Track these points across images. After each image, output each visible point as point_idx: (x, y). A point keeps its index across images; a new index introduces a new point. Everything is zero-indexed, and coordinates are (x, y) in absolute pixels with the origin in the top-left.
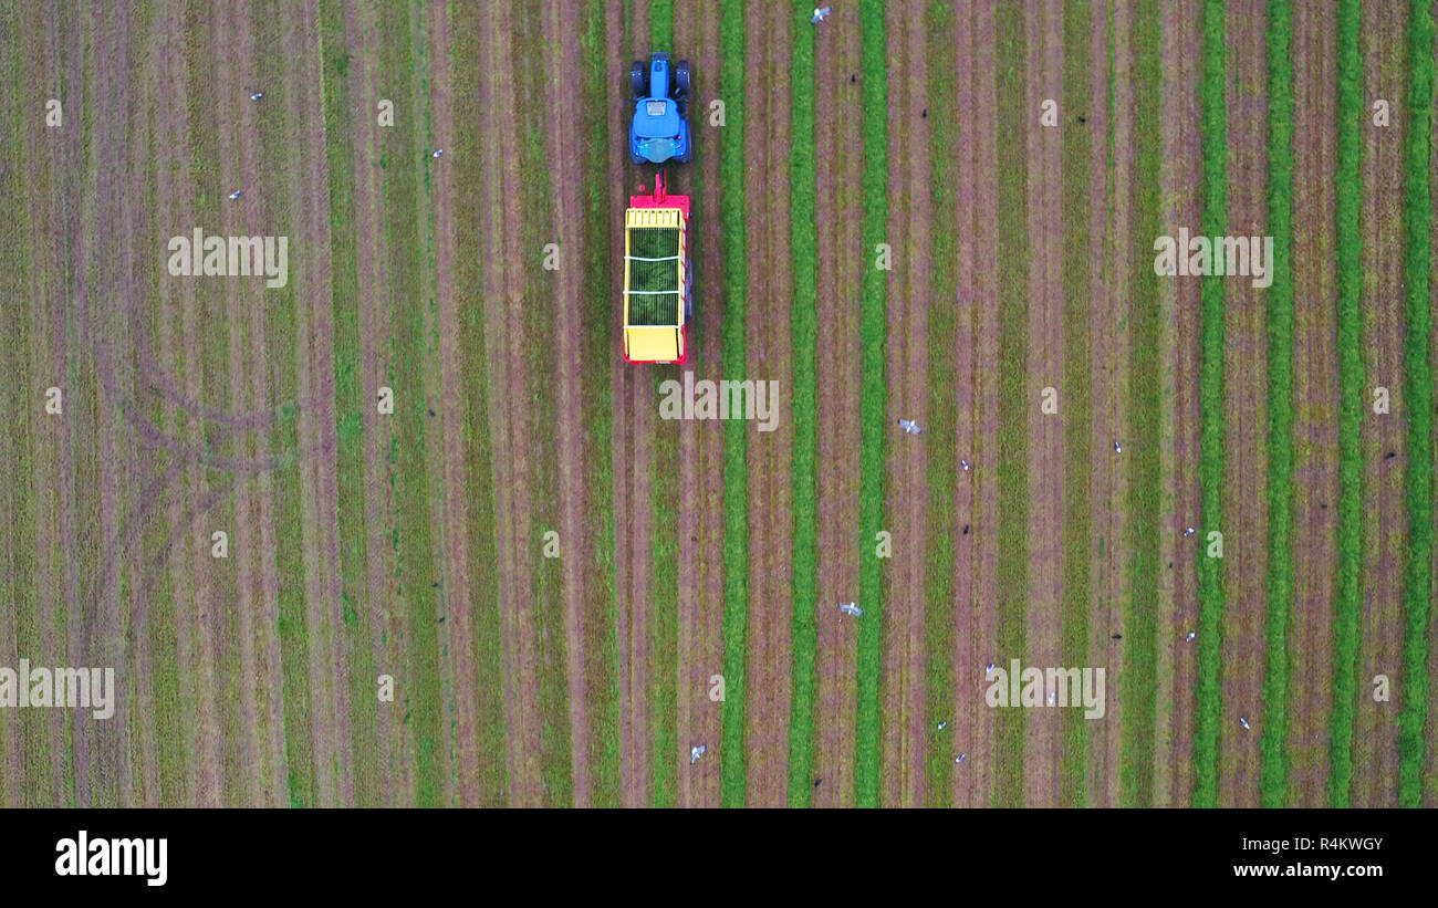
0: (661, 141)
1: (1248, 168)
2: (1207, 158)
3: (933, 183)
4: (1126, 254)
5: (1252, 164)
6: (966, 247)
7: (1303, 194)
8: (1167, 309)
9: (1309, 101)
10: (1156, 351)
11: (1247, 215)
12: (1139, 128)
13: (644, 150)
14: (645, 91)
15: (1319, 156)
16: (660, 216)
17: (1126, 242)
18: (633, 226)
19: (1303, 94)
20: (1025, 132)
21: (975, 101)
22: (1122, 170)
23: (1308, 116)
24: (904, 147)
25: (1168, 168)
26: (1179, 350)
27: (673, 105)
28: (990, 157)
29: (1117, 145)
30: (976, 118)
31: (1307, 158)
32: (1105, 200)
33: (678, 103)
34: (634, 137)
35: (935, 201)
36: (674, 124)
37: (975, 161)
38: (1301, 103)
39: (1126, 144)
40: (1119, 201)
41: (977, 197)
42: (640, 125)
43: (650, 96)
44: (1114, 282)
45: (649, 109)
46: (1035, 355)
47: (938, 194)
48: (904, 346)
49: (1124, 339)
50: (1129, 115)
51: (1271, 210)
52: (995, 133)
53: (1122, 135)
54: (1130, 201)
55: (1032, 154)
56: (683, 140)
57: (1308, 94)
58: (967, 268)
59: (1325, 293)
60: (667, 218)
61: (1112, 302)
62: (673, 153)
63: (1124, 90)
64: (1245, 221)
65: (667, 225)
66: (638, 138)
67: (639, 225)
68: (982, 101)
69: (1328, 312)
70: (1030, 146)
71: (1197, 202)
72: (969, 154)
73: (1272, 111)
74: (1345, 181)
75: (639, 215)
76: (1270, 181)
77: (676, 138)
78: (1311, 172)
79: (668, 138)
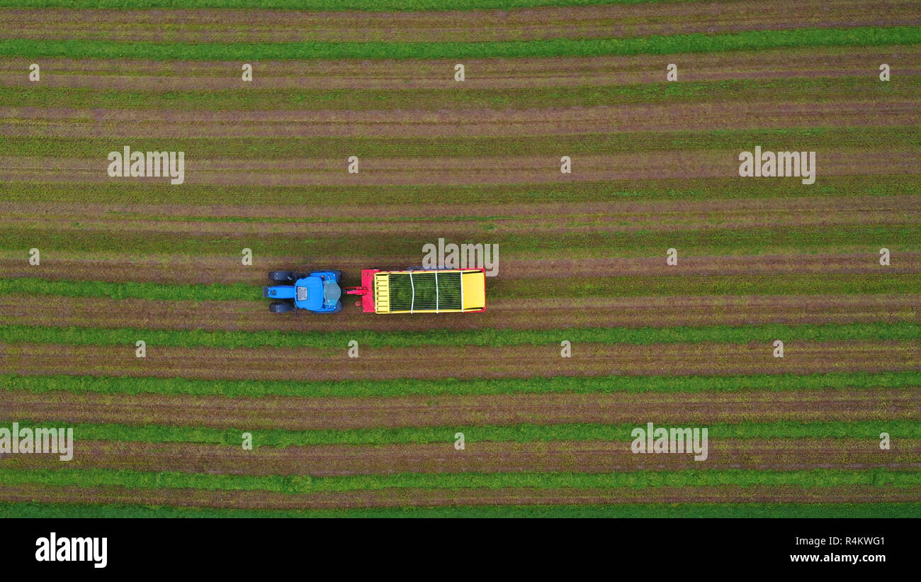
0: (325, 291)
1: (186, 316)
2: (191, 286)
3: (177, 93)
4: (127, 229)
5: (190, 320)
6: (133, 116)
7: (167, 354)
8: (88, 257)
9: (233, 360)
10: (58, 248)
11: (154, 315)
12: (213, 239)
13: (332, 302)
14: (290, 302)
15: (195, 366)
16: (380, 288)
17: (135, 229)
18: (389, 308)
19: (238, 356)
20: (212, 158)
21: (234, 123)
22: (185, 227)
23: (222, 360)
24: (204, 72)
25: (186, 259)
26: (59, 264)
27: (300, 282)
28: (195, 134)
29: (202, 224)
30: (222, 124)
31: (194, 358)
32: (164, 215)
33: (298, 278)
34: (323, 310)
35: (165, 93)
36: (313, 280)
37: (192, 123)
38: (232, 354)
39: (203, 230)
40: (163, 225)
41: (168, 123)
42: (314, 306)
43: (294, 299)
44: (107, 220)
45: (302, 299)
46: (56, 164)
47: (169, 96)
48: (65, 70)
49: (66, 226)
50: (223, 232)
51: (156, 331)
52: (212, 137)
53: (209, 228)
54: (163, 232)
55: (197, 163)
56: (325, 274)
57: (237, 359)
58: (117, 116)
59: (98, 368)
60: (382, 284)
61: (93, 219)
62: (334, 282)
63: (240, 229)
64: (149, 314)
65: (387, 283)
66: (324, 306)
67: (388, 304)
68: (235, 128)
69: (85, 370)
70: (203, 162)
71: (162, 280)
72: (198, 119)
73: (224, 333)
74: (175, 383)
75: (380, 304)
76: (177, 331)
77: (323, 279)
78: (183, 361)
79: (323, 285)
